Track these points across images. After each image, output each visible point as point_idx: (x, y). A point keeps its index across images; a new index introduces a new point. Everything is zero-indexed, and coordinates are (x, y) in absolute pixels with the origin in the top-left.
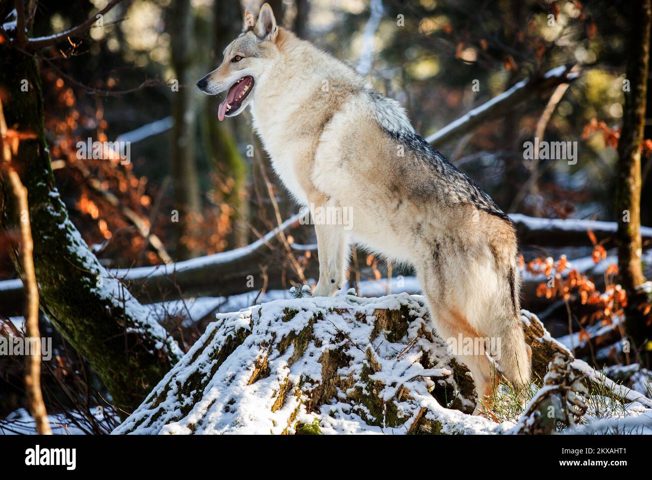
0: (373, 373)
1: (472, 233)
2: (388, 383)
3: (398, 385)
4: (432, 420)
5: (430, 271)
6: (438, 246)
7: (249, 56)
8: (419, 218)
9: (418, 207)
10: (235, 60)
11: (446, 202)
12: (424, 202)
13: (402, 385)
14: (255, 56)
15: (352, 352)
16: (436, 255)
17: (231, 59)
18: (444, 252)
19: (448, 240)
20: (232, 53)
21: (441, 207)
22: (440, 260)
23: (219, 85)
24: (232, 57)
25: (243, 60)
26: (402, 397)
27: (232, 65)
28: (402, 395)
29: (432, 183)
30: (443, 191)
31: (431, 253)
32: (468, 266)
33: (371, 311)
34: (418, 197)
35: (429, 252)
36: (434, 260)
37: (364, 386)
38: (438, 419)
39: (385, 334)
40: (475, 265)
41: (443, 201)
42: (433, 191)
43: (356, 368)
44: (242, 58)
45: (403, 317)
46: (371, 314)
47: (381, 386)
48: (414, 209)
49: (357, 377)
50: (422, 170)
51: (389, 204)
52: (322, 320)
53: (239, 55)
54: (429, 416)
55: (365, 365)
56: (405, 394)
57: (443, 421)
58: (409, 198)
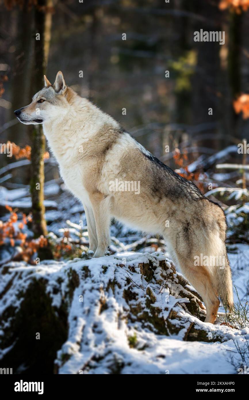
0: (153, 303)
1: (209, 216)
2: (163, 308)
3: (170, 309)
4: (199, 330)
5: (181, 239)
6: (188, 224)
7: (48, 101)
8: (174, 208)
9: (173, 201)
10: (40, 101)
11: (192, 198)
12: (177, 198)
13: (172, 309)
14: (52, 103)
15: (136, 290)
16: (186, 229)
17: (37, 100)
18: (193, 227)
19: (195, 220)
20: (38, 97)
21: (189, 200)
22: (189, 233)
23: (28, 116)
24: (38, 99)
25: (44, 102)
26: (172, 316)
27: (38, 105)
28: (173, 315)
29: (179, 187)
30: (188, 191)
31: (183, 228)
32: (208, 235)
33: (137, 265)
34: (172, 195)
35: (181, 228)
36: (185, 232)
37: (149, 311)
38: (203, 329)
39: (144, 278)
40: (211, 235)
41: (190, 197)
42: (181, 191)
43: (142, 301)
44: (44, 101)
45: (150, 267)
46: (137, 266)
47: (159, 311)
48: (170, 202)
49: (144, 305)
50: (172, 179)
51: (153, 199)
52: (118, 272)
53: (42, 99)
54: (196, 327)
55: (148, 298)
56: (174, 315)
57: (207, 330)
58: (166, 196)
